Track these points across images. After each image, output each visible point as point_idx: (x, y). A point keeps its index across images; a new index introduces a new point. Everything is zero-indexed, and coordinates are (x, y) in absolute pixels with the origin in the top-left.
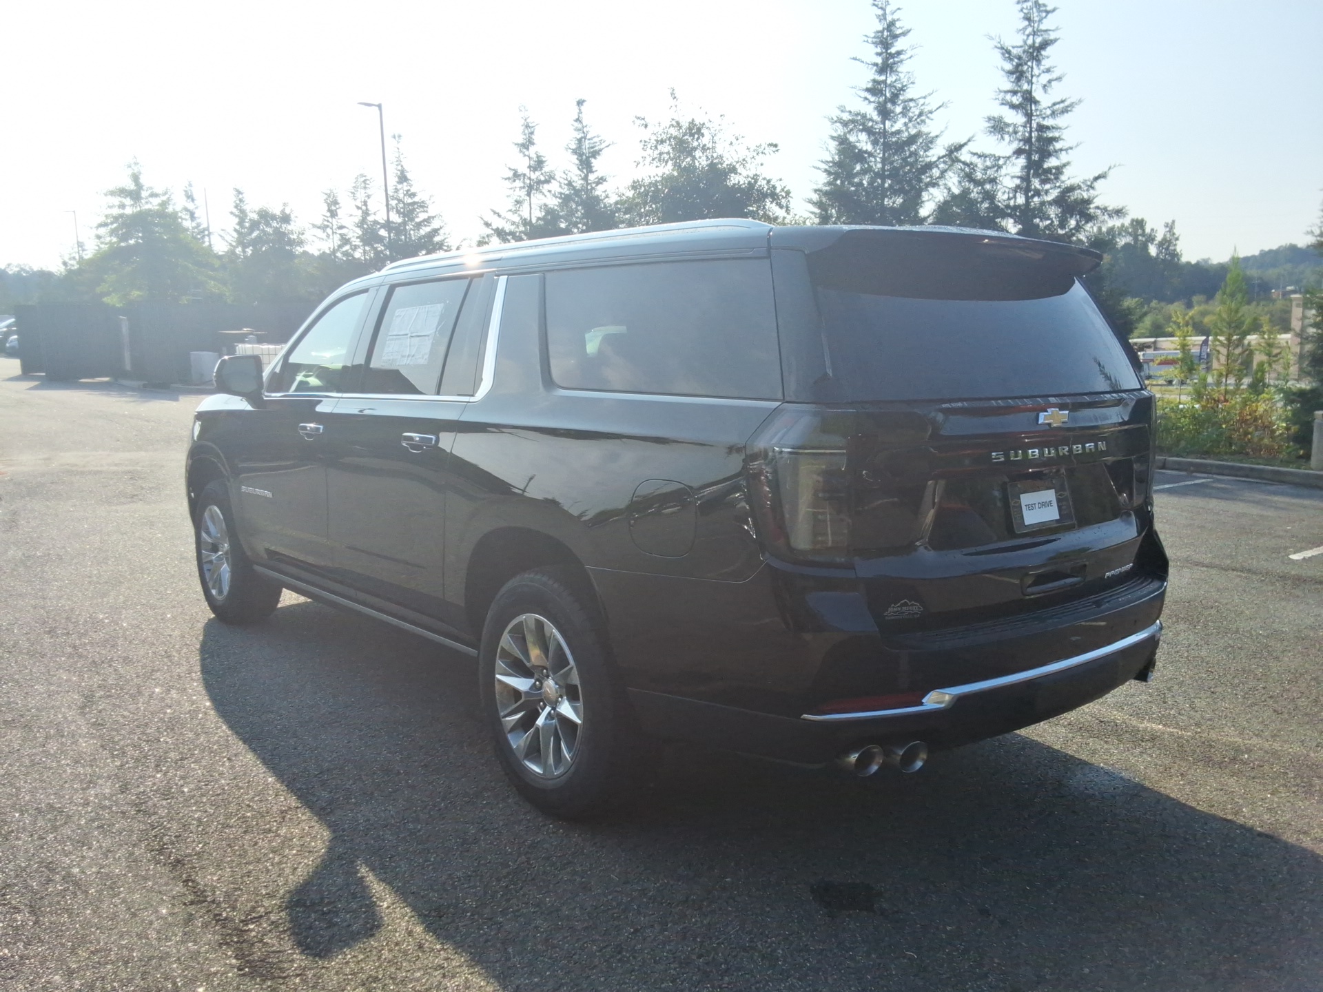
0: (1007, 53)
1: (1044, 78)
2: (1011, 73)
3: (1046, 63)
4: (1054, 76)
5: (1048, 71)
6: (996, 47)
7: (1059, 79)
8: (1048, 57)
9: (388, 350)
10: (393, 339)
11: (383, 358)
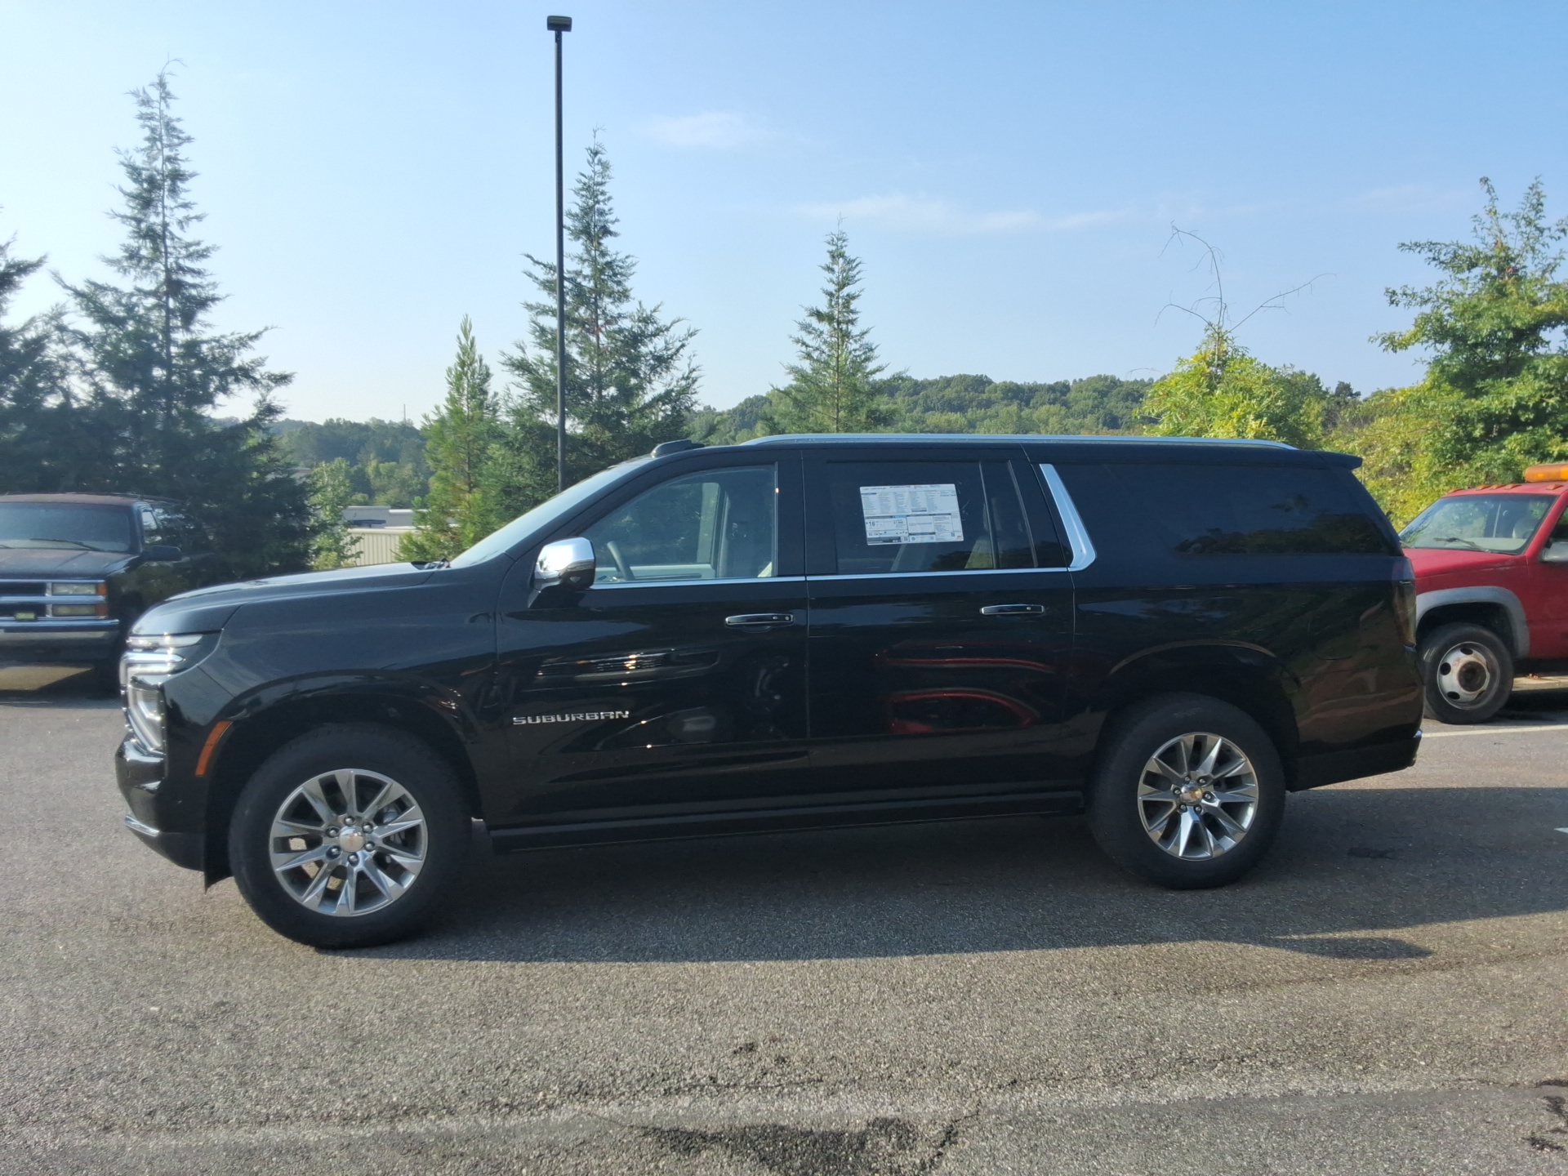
0: (134, 172)
1: (181, 213)
2: (134, 197)
3: (184, 197)
4: (192, 213)
5: (185, 206)
6: (122, 163)
7: (199, 218)
8: (186, 191)
9: (875, 528)
10: (878, 517)
11: (868, 536)
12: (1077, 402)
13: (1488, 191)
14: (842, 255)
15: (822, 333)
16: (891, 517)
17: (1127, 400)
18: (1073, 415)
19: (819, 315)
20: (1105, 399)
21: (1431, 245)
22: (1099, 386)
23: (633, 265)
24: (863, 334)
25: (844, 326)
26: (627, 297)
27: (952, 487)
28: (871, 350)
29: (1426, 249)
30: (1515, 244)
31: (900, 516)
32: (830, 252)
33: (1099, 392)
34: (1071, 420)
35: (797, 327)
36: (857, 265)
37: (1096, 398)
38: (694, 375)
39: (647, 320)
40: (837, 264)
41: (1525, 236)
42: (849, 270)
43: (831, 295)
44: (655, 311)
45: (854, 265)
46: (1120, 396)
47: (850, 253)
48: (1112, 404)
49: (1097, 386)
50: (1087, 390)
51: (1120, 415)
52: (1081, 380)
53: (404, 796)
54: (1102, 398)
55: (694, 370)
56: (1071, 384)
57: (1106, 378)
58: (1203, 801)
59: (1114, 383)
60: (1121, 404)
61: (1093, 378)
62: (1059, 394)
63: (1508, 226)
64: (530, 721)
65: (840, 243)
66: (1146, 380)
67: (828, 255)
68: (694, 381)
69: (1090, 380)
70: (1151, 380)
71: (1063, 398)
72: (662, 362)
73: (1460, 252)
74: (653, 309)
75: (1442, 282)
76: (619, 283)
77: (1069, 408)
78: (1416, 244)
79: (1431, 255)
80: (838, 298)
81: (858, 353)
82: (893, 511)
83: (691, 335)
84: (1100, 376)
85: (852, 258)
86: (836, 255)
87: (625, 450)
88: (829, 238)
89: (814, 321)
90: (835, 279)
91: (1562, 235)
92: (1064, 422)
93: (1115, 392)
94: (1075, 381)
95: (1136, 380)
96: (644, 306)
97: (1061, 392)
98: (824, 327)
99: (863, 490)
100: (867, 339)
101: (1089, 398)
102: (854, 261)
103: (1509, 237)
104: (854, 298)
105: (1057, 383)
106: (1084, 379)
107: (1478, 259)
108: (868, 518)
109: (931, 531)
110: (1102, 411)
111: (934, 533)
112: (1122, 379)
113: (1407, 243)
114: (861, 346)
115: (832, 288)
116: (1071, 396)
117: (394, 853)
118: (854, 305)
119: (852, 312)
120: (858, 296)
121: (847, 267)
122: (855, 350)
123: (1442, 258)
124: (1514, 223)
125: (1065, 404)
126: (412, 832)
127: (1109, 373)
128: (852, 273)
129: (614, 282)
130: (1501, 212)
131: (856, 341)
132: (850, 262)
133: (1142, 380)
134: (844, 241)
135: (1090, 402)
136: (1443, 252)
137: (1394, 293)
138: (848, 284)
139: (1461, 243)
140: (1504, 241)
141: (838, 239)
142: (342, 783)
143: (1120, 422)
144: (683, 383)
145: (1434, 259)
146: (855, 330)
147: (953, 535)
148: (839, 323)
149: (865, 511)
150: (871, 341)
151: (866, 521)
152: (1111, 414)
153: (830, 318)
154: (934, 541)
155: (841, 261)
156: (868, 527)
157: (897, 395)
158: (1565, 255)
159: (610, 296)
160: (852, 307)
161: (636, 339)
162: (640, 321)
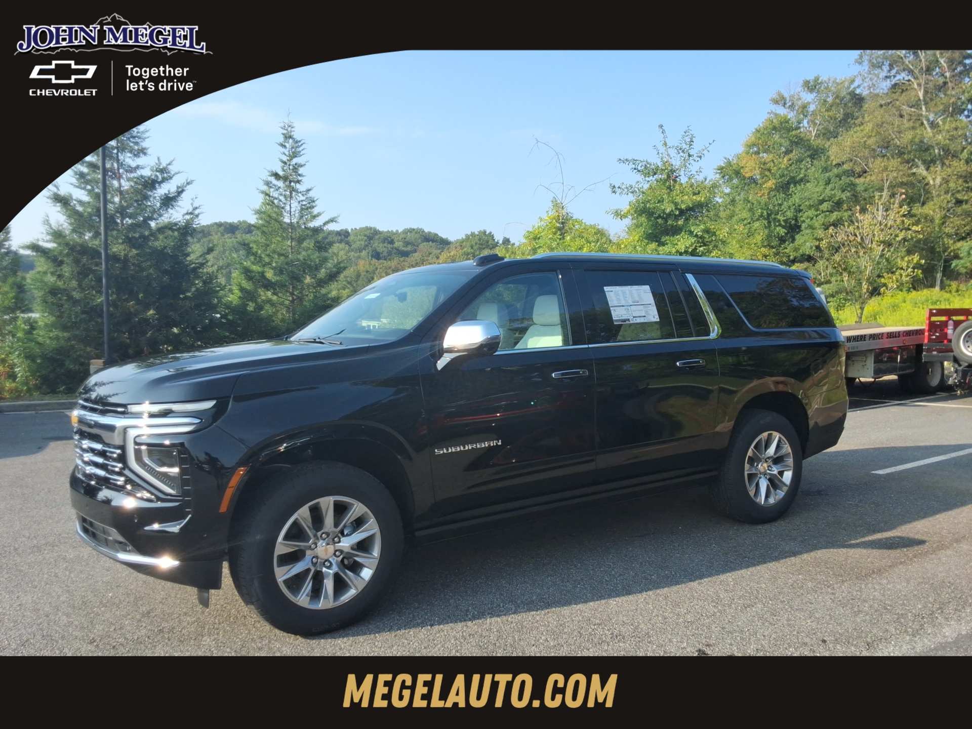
9: (617, 313)
10: (616, 306)
11: (614, 319)
12: (355, 242)
13: (663, 133)
14: (290, 137)
15: (279, 188)
16: (623, 306)
17: (384, 243)
18: (352, 250)
19: (276, 176)
20: (372, 241)
21: (634, 161)
22: (368, 233)
23: (147, 131)
24: (309, 190)
25: (292, 184)
26: (145, 154)
27: (647, 288)
28: (314, 201)
29: (631, 163)
30: (676, 162)
31: (627, 306)
32: (283, 134)
33: (368, 237)
34: (353, 253)
35: (262, 183)
36: (302, 144)
37: (366, 241)
38: (196, 212)
39: (162, 171)
40: (288, 142)
41: (683, 159)
42: (297, 147)
43: (285, 163)
44: (169, 164)
45: (300, 144)
46: (380, 240)
47: (297, 135)
48: (376, 244)
49: (366, 233)
50: (360, 235)
51: (381, 251)
52: (356, 229)
53: (366, 512)
54: (369, 241)
55: (196, 208)
56: (350, 231)
57: (371, 228)
58: (768, 471)
59: (376, 232)
60: (381, 245)
61: (363, 228)
62: (343, 237)
63: (672, 152)
64: (445, 451)
65: (289, 129)
66: (394, 231)
67: (282, 136)
68: (197, 216)
69: (362, 229)
70: (397, 231)
71: (346, 239)
72: (168, 201)
73: (648, 166)
74: (168, 163)
75: (638, 182)
76: (137, 143)
77: (350, 246)
78: (626, 160)
79: (634, 166)
80: (289, 165)
81: (304, 203)
82: (623, 303)
83: (188, 184)
84: (367, 227)
85: (299, 139)
86: (288, 137)
87: (149, 263)
88: (282, 125)
89: (272, 179)
90: (287, 153)
91: (699, 159)
92: (349, 255)
93: (377, 237)
94: (352, 229)
95: (388, 231)
96: (161, 161)
97: (344, 236)
98: (280, 184)
99: (605, 288)
100: (311, 194)
101: (362, 240)
102: (300, 141)
103: (673, 159)
104: (301, 166)
105: (341, 230)
106: (358, 228)
107: (657, 170)
108: (612, 307)
109: (644, 315)
110: (370, 248)
111: (645, 316)
112: (381, 230)
113: (622, 159)
114: (307, 198)
115: (285, 158)
116: (351, 238)
117: (357, 556)
118: (301, 171)
119: (300, 175)
120: (305, 165)
121: (295, 146)
122: (302, 201)
123: (639, 168)
124: (676, 151)
125: (347, 243)
126: (370, 540)
127: (372, 226)
128: (298, 150)
129: (133, 142)
130: (669, 144)
131: (303, 195)
132: (297, 142)
133: (392, 231)
134: (292, 127)
135: (363, 243)
136: (640, 165)
137: (614, 187)
138: (296, 157)
139: (649, 161)
140: (670, 160)
141: (289, 126)
142: (323, 507)
143: (381, 256)
144: (188, 217)
145: (635, 169)
146: (301, 187)
147: (654, 317)
148: (290, 182)
149: (609, 303)
150: (313, 196)
151: (611, 308)
152: (376, 250)
153: (285, 179)
154: (646, 321)
155: (291, 141)
156: (612, 312)
157: (237, 232)
158: (702, 170)
159: (131, 152)
160: (300, 172)
161: (151, 184)
162: (157, 171)
